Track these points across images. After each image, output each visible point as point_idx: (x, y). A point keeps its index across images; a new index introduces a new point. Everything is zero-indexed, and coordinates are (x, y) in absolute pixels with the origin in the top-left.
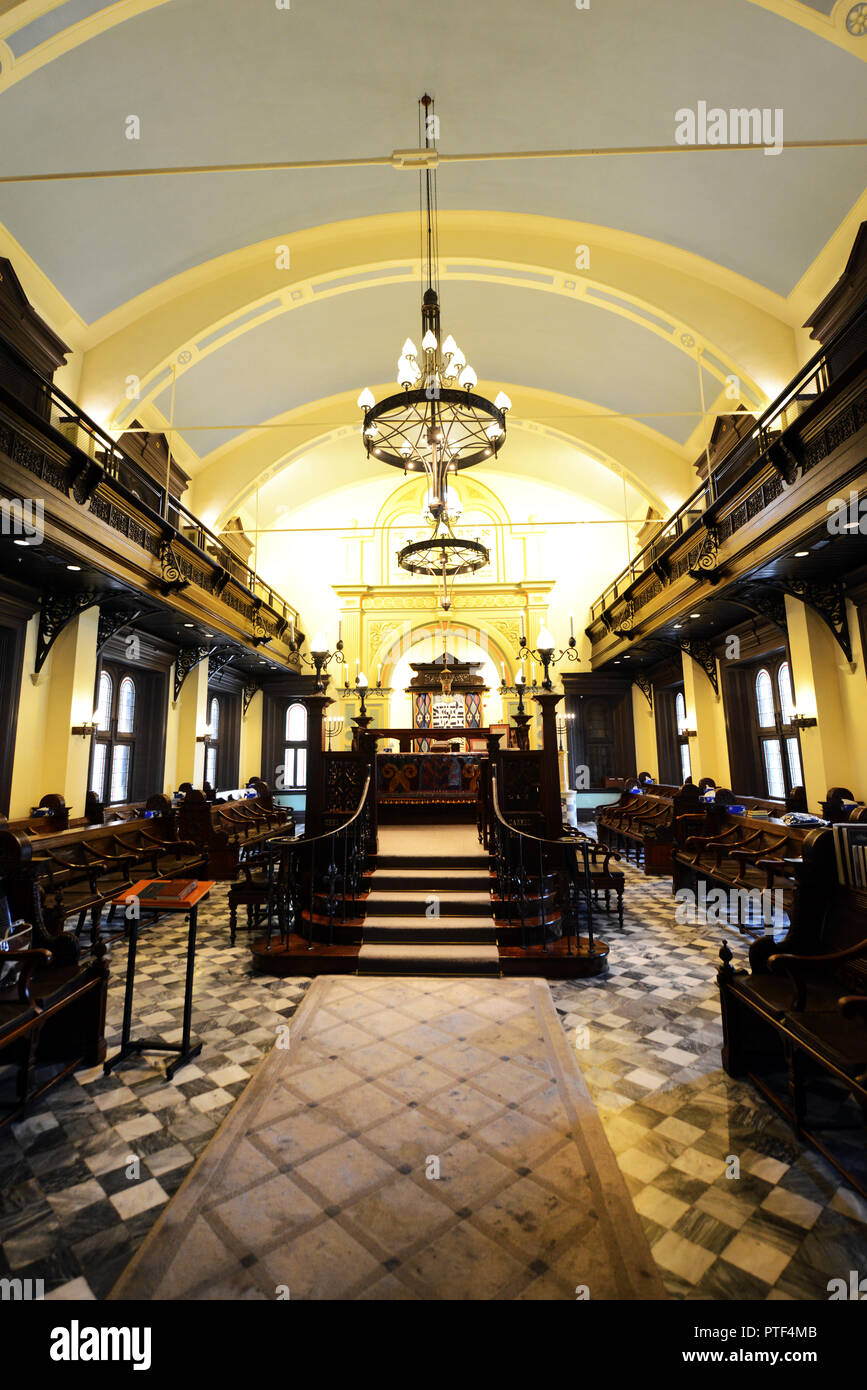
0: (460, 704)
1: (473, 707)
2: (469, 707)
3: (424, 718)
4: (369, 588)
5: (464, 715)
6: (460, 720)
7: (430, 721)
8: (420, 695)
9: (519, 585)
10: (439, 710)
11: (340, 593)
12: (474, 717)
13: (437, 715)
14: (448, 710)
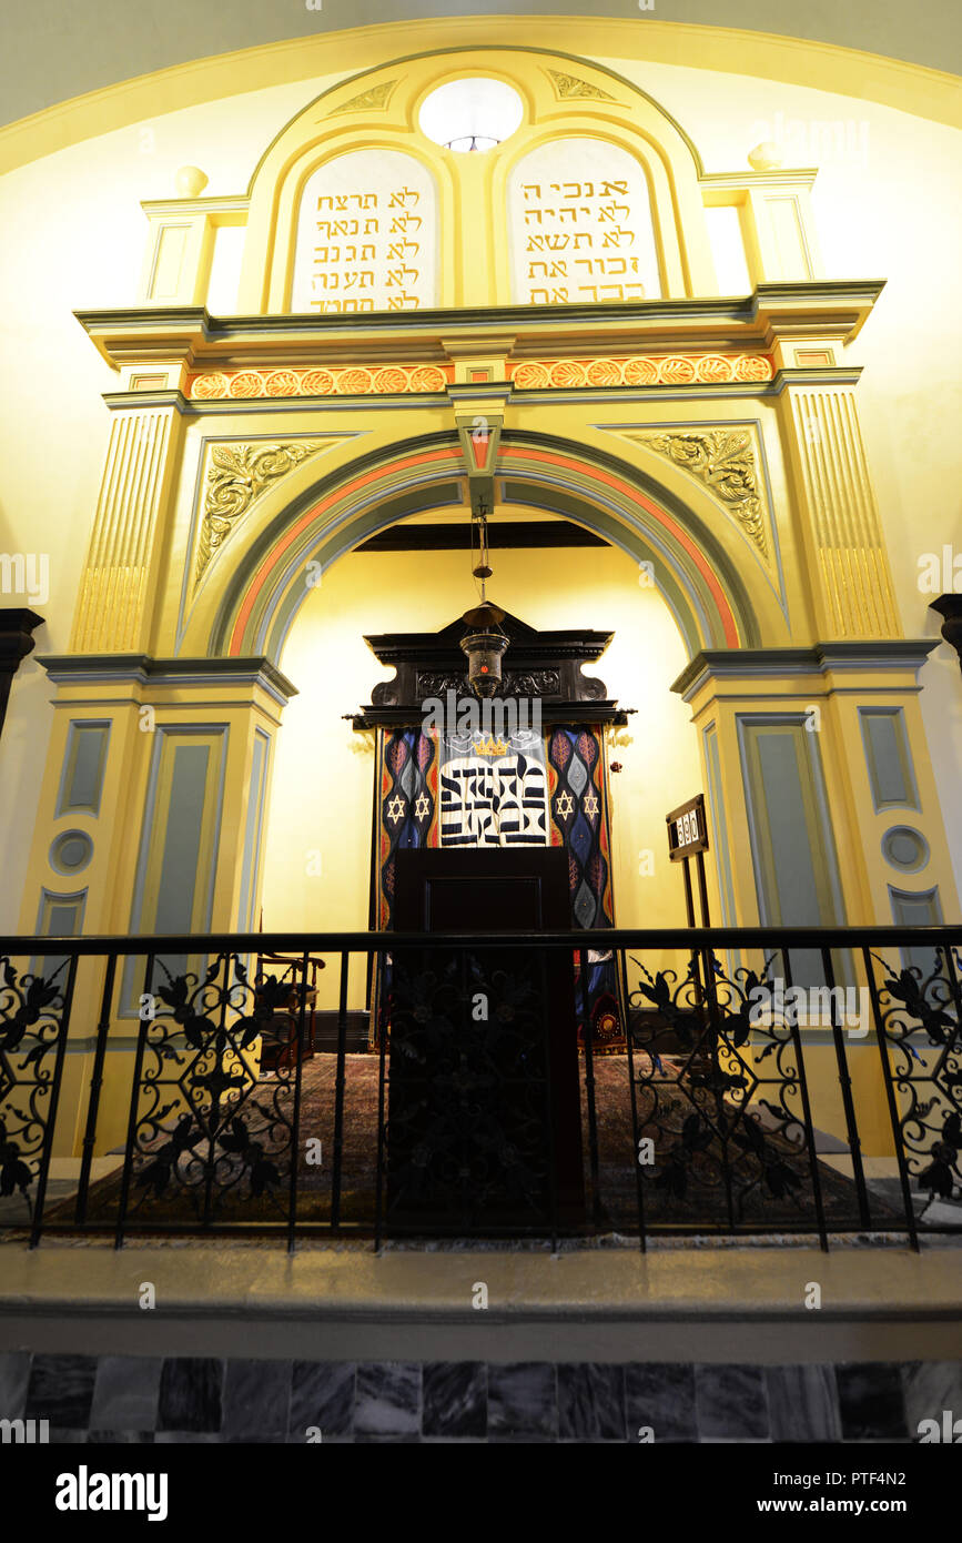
0: (531, 763)
1: (577, 772)
2: (560, 770)
3: (410, 808)
4: (217, 327)
5: (546, 800)
6: (534, 814)
7: (429, 819)
8: (398, 736)
9: (744, 307)
10: (461, 781)
11: (111, 343)
12: (579, 804)
13: (455, 798)
14: (491, 782)
